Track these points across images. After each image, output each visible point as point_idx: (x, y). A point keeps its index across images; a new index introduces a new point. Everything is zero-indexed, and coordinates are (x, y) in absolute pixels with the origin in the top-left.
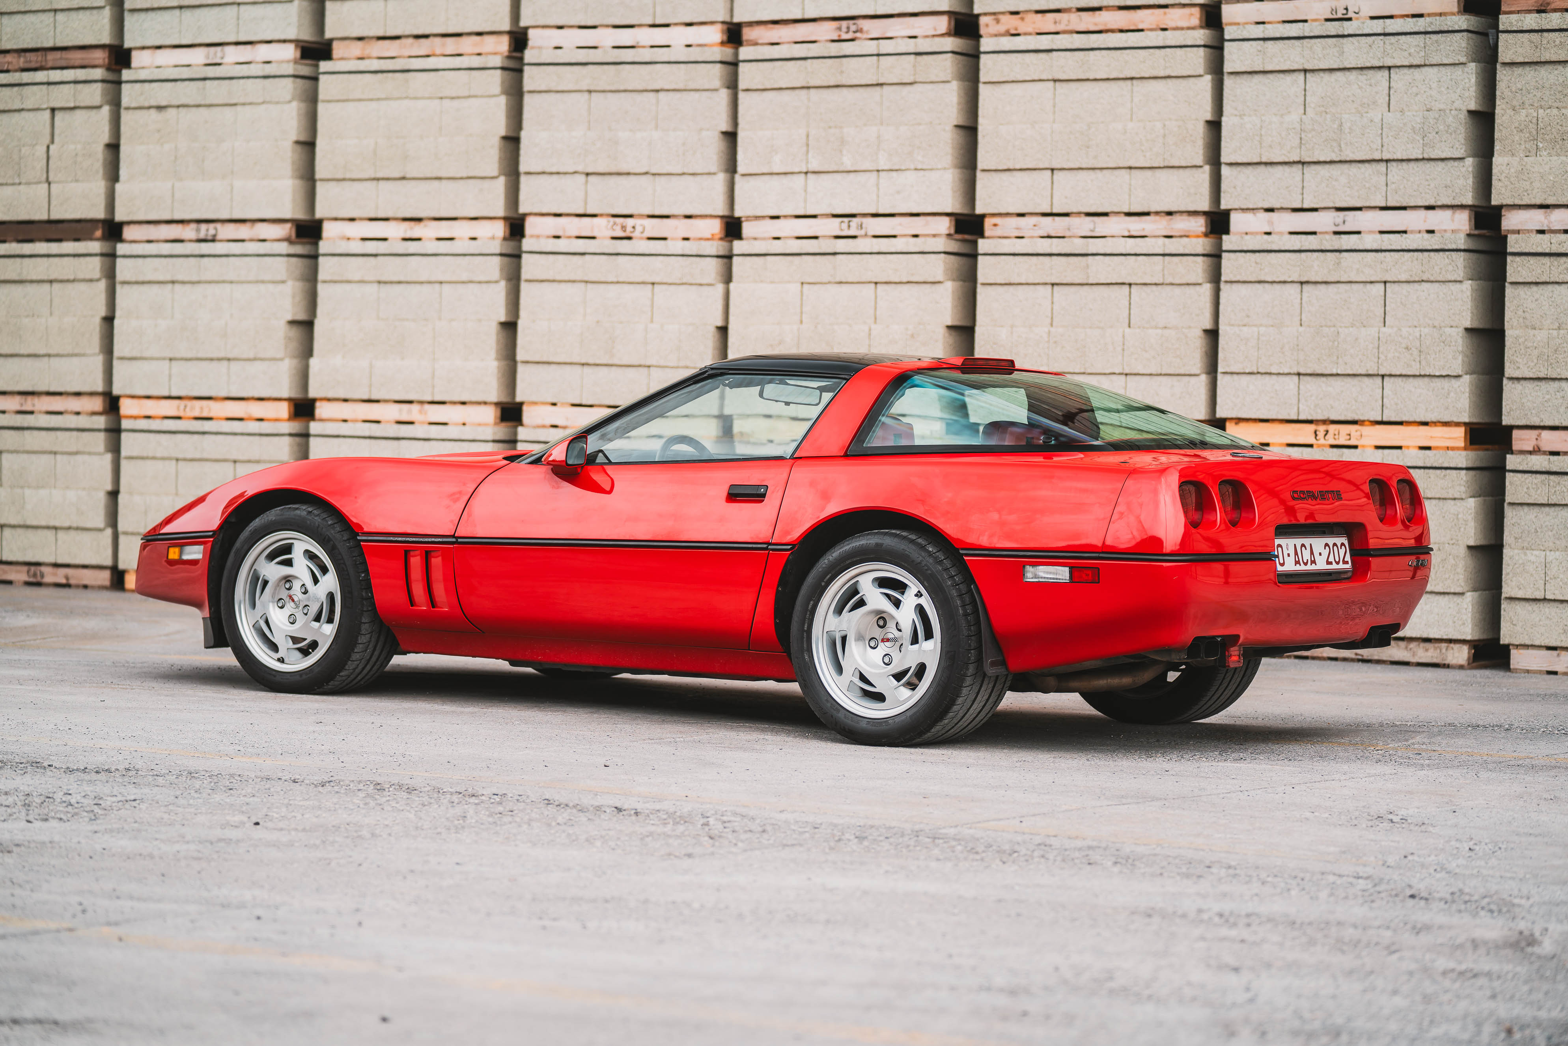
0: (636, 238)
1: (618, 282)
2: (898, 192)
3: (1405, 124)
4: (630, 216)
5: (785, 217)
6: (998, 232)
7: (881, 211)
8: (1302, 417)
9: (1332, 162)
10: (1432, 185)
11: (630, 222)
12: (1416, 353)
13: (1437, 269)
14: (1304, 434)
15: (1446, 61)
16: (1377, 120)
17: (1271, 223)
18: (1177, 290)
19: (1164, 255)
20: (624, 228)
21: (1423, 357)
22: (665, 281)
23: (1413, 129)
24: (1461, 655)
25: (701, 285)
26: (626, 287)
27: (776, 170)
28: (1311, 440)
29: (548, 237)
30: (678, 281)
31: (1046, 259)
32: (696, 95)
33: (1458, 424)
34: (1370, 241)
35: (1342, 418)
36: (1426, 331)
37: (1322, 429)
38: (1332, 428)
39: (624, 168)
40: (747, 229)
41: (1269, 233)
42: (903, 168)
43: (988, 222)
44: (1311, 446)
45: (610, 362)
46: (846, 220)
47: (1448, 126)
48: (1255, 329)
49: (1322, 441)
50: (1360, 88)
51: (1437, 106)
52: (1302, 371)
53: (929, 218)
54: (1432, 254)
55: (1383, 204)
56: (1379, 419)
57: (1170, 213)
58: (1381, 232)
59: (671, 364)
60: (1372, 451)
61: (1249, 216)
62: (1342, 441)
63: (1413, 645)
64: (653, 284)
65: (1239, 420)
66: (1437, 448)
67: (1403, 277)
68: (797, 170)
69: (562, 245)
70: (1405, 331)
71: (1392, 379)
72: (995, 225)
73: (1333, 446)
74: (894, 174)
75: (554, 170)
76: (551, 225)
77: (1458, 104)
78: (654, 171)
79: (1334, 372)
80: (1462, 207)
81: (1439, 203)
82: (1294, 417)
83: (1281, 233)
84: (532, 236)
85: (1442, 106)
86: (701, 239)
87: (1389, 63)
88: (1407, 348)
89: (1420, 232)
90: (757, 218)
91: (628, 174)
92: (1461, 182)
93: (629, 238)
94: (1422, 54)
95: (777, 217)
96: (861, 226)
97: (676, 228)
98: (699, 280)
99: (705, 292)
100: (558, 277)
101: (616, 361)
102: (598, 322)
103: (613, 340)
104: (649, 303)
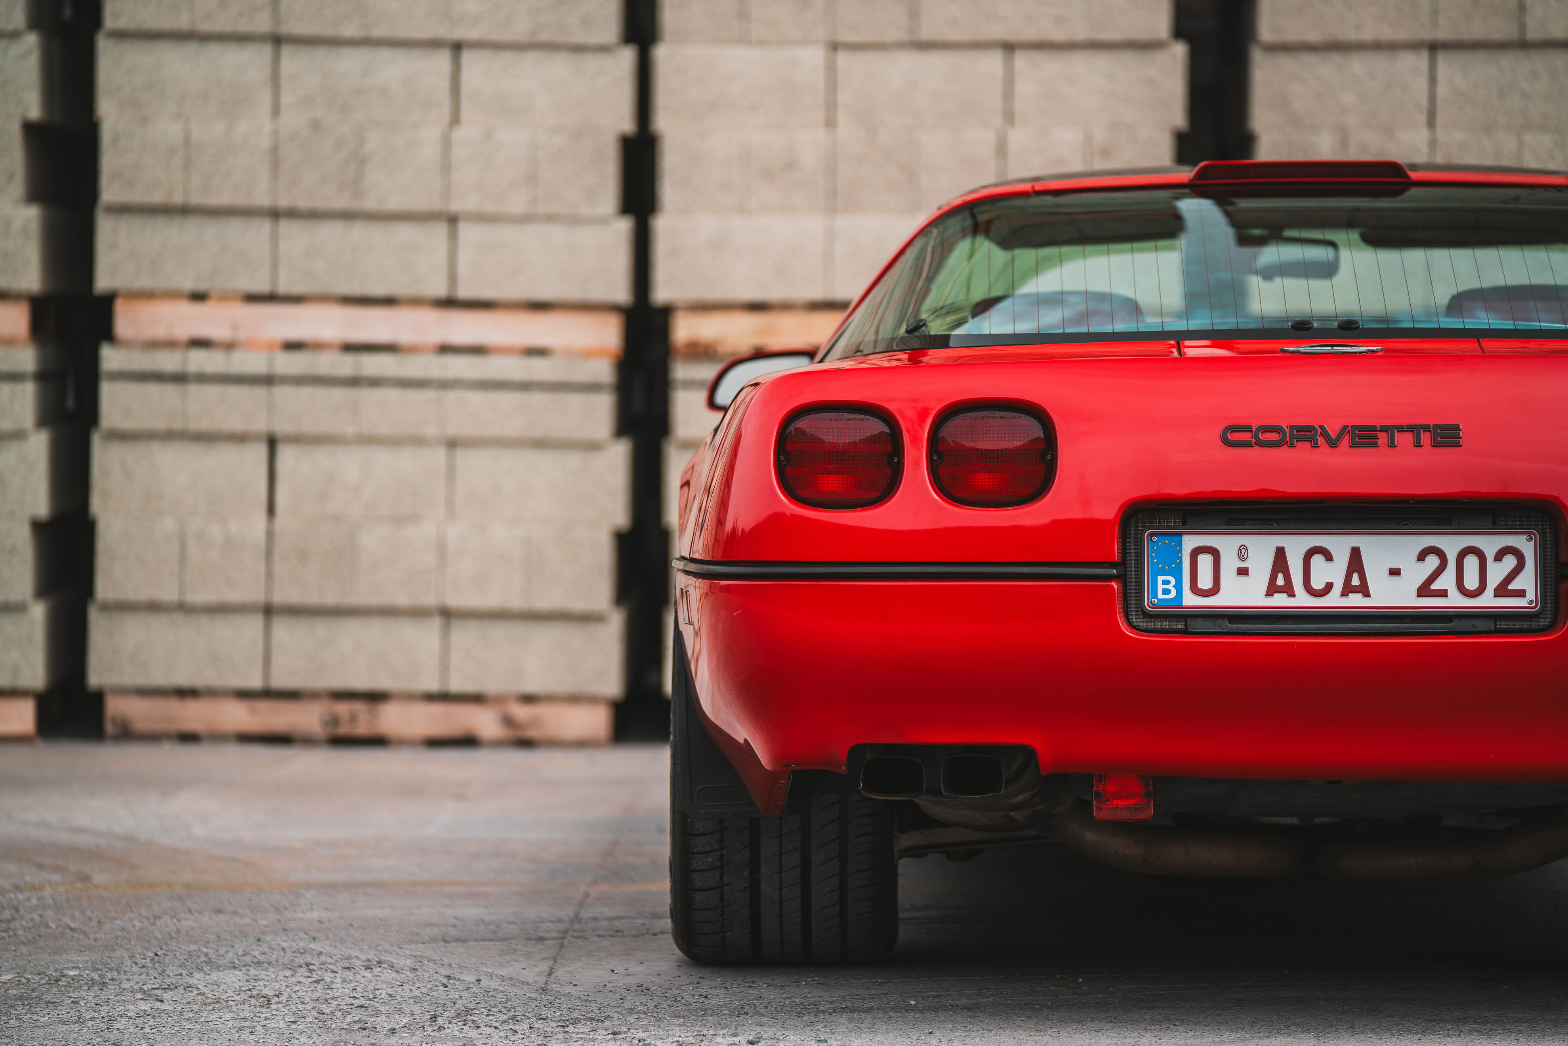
1: (366, 42)
22: (494, 36)
25: (579, 49)
26: (385, 54)
30: (525, 38)
45: (355, 206)
59: (514, 210)
64: (457, 47)
98: (579, 38)
99: (592, 63)
100: (204, 27)
101: (370, 204)
102: (315, 125)
103: (360, 161)
104: (445, 84)
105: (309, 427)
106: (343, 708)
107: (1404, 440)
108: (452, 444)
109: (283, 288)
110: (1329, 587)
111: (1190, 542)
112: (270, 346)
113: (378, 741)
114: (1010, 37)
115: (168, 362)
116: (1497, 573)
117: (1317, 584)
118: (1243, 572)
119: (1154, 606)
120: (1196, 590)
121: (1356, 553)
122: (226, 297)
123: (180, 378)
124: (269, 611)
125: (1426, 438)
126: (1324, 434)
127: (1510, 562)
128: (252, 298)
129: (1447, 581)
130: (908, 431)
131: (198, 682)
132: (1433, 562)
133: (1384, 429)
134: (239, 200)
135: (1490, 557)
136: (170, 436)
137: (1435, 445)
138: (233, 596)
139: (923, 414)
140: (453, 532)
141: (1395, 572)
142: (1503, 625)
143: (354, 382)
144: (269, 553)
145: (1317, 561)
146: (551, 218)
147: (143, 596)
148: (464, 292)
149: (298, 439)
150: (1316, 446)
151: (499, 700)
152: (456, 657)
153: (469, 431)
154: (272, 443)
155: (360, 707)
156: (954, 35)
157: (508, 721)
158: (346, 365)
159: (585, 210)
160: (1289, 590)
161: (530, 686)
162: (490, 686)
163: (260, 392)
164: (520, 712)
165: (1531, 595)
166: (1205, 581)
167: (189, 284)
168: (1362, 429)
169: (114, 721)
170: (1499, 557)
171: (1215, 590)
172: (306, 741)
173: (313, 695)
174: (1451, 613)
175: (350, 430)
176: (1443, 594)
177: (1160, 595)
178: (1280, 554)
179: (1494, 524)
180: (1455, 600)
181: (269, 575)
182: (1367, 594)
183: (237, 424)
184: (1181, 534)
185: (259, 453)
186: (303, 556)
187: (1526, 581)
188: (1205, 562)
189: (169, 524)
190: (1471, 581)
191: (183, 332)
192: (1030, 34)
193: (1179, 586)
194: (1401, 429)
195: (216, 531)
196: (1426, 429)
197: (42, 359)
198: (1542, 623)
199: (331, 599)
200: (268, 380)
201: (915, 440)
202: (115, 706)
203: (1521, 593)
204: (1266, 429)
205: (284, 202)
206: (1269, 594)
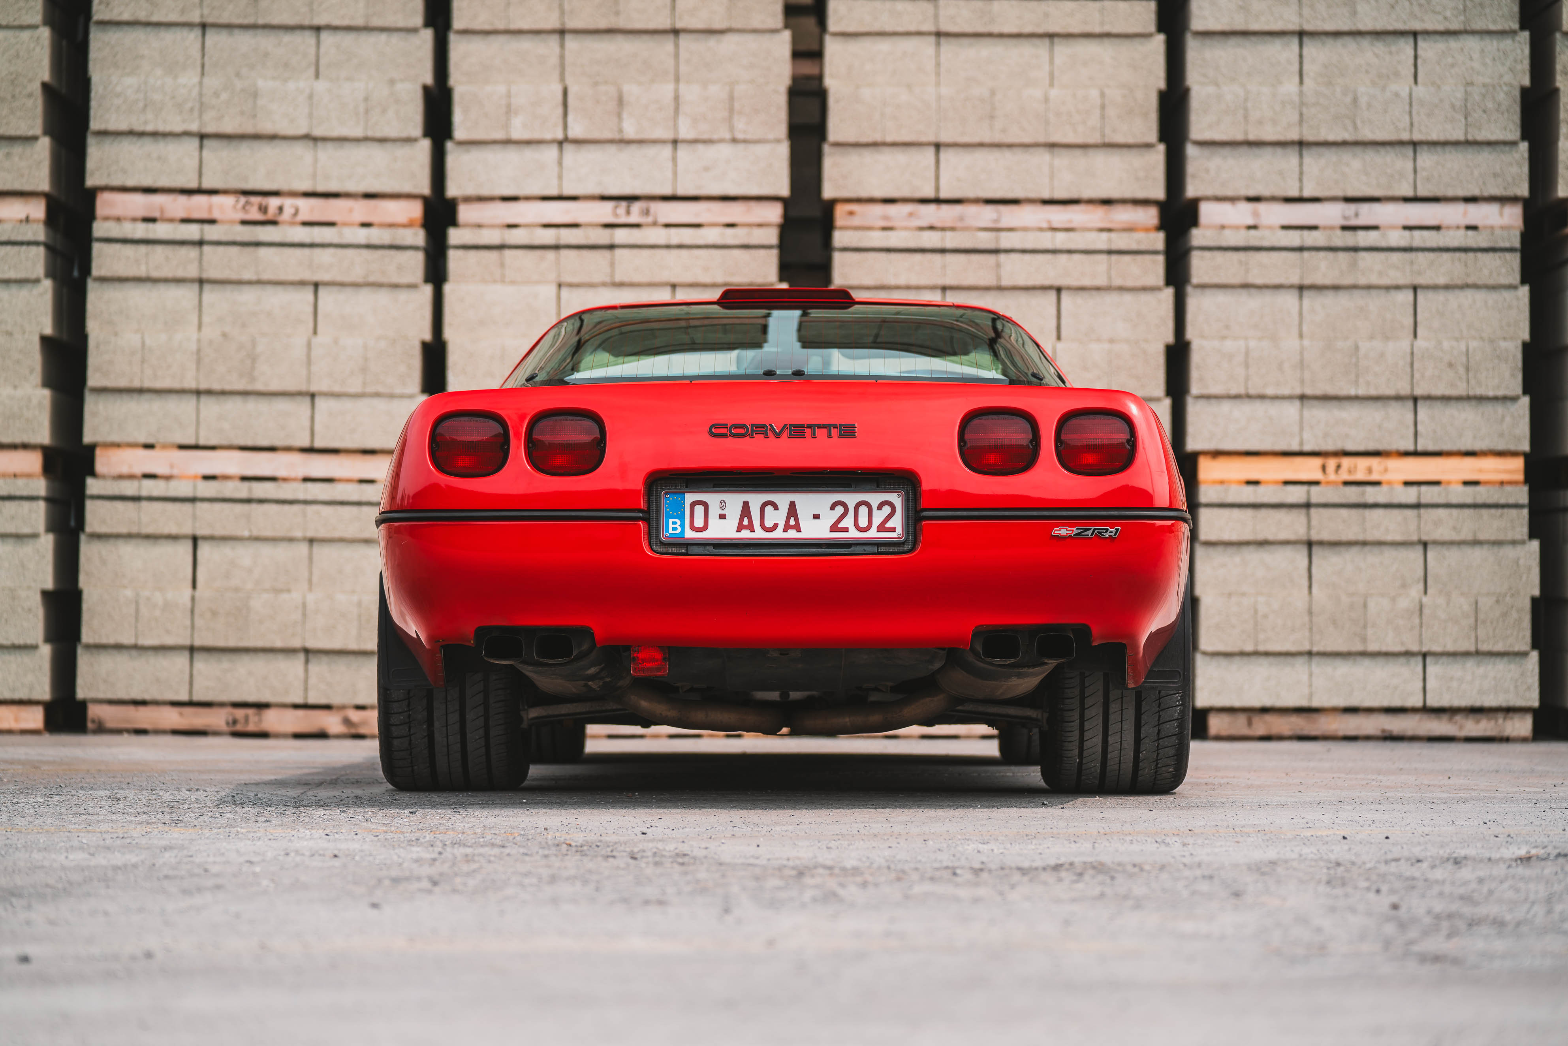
0: (284, 223)
1: (259, 282)
2: (706, 169)
3: (1441, 101)
4: (276, 193)
5: (528, 198)
6: (856, 221)
7: (681, 192)
8: (1307, 448)
9: (1344, 144)
10: (1476, 173)
11: (273, 203)
12: (1461, 370)
13: (1486, 272)
14: (1309, 469)
15: (1492, 27)
16: (1405, 93)
17: (1256, 214)
18: (1128, 297)
19: (1110, 252)
20: (263, 209)
21: (1471, 374)
22: (339, 278)
23: (1453, 106)
24: (1523, 726)
25: (395, 286)
26: (270, 289)
27: (516, 135)
28: (1317, 475)
29: (134, 220)
30: (360, 280)
31: (937, 257)
32: (383, 37)
33: (1514, 454)
34: (1397, 238)
35: (1361, 448)
36: (1473, 344)
37: (1332, 463)
38: (1346, 462)
39: (267, 127)
40: (465, 213)
41: (1254, 227)
42: (715, 137)
43: (840, 211)
44: (1317, 483)
45: (249, 388)
46: (624, 204)
47: (1499, 105)
48: (1242, 343)
49: (1332, 477)
50: (1377, 55)
51: (1480, 80)
52: (1309, 391)
53: (753, 204)
54: (1479, 255)
55: (1410, 193)
56: (1410, 447)
57: (1107, 202)
58: (1407, 228)
59: (352, 390)
60: (1400, 488)
61: (1226, 207)
62: (1360, 476)
63: (1458, 718)
64: (316, 285)
65: (1217, 454)
66: (1487, 483)
67: (1442, 280)
68: (548, 136)
69: (161, 231)
70: (1446, 345)
71: (1428, 403)
72: (851, 213)
73: (1346, 483)
74: (701, 147)
75: (150, 128)
76: (138, 203)
77: (1508, 78)
78: (317, 132)
79: (1353, 392)
80: (1513, 200)
81: (1486, 194)
82: (1295, 447)
83: (1270, 228)
84: (106, 218)
85: (1487, 80)
86: (391, 225)
87: (1417, 26)
88: (1450, 365)
89: (1458, 227)
90: (481, 199)
91: (273, 137)
92: (1514, 170)
93: (274, 223)
94: (1462, 18)
95: (514, 199)
96: (647, 212)
97: (351, 210)
98: (395, 279)
99: (403, 296)
100: (155, 274)
101: (259, 386)
102: (224, 335)
103: (253, 358)
104: (310, 309)
105: (219, 532)
106: (240, 713)
107: (821, 433)
108: (311, 541)
109: (202, 442)
110: (776, 526)
111: (690, 498)
112: (195, 477)
113: (264, 735)
114: (674, 280)
115: (129, 488)
116: (879, 517)
117: (769, 524)
118: (723, 516)
119: (667, 538)
120: (693, 528)
121: (792, 504)
122: (165, 446)
123: (136, 499)
124: (192, 650)
125: (834, 432)
126: (772, 429)
127: (887, 510)
128: (182, 447)
129: (848, 522)
130: (513, 428)
131: (147, 697)
132: (840, 510)
133: (809, 427)
134: (176, 385)
135: (875, 507)
136: (129, 536)
137: (840, 436)
138: (169, 641)
139: (522, 417)
140: (311, 598)
141: (816, 517)
142: (882, 549)
143: (248, 501)
144: (192, 611)
145: (769, 509)
146: (377, 395)
147: (112, 641)
148: (318, 444)
149: (211, 538)
150: (767, 437)
151: (343, 707)
152: (312, 681)
153: (322, 533)
154: (195, 540)
155: (250, 712)
156: (637, 278)
157: (347, 722)
158: (243, 490)
159: (398, 390)
160: (751, 528)
161: (360, 701)
162: (335, 700)
163: (187, 507)
164: (355, 716)
165: (899, 530)
166: (699, 522)
167: (143, 439)
168: (796, 426)
169: (93, 721)
170: (880, 507)
171: (705, 528)
172: (216, 733)
173: (222, 705)
174: (850, 542)
175: (246, 534)
176: (846, 530)
177: (671, 531)
178: (746, 505)
179: (878, 487)
180: (853, 534)
181: (193, 626)
182: (799, 530)
183: (173, 530)
184: (684, 493)
185: (186, 548)
186: (214, 613)
187: (897, 522)
188: (699, 510)
189: (129, 593)
190: (863, 522)
191: (138, 470)
192: (688, 278)
193: (682, 526)
194: (819, 427)
195: (158, 598)
196: (835, 426)
197: (48, 488)
198: (906, 548)
199: (232, 643)
200: (193, 500)
201: (517, 435)
202: (94, 711)
203: (893, 529)
204: (737, 426)
205: (203, 386)
206: (739, 530)
